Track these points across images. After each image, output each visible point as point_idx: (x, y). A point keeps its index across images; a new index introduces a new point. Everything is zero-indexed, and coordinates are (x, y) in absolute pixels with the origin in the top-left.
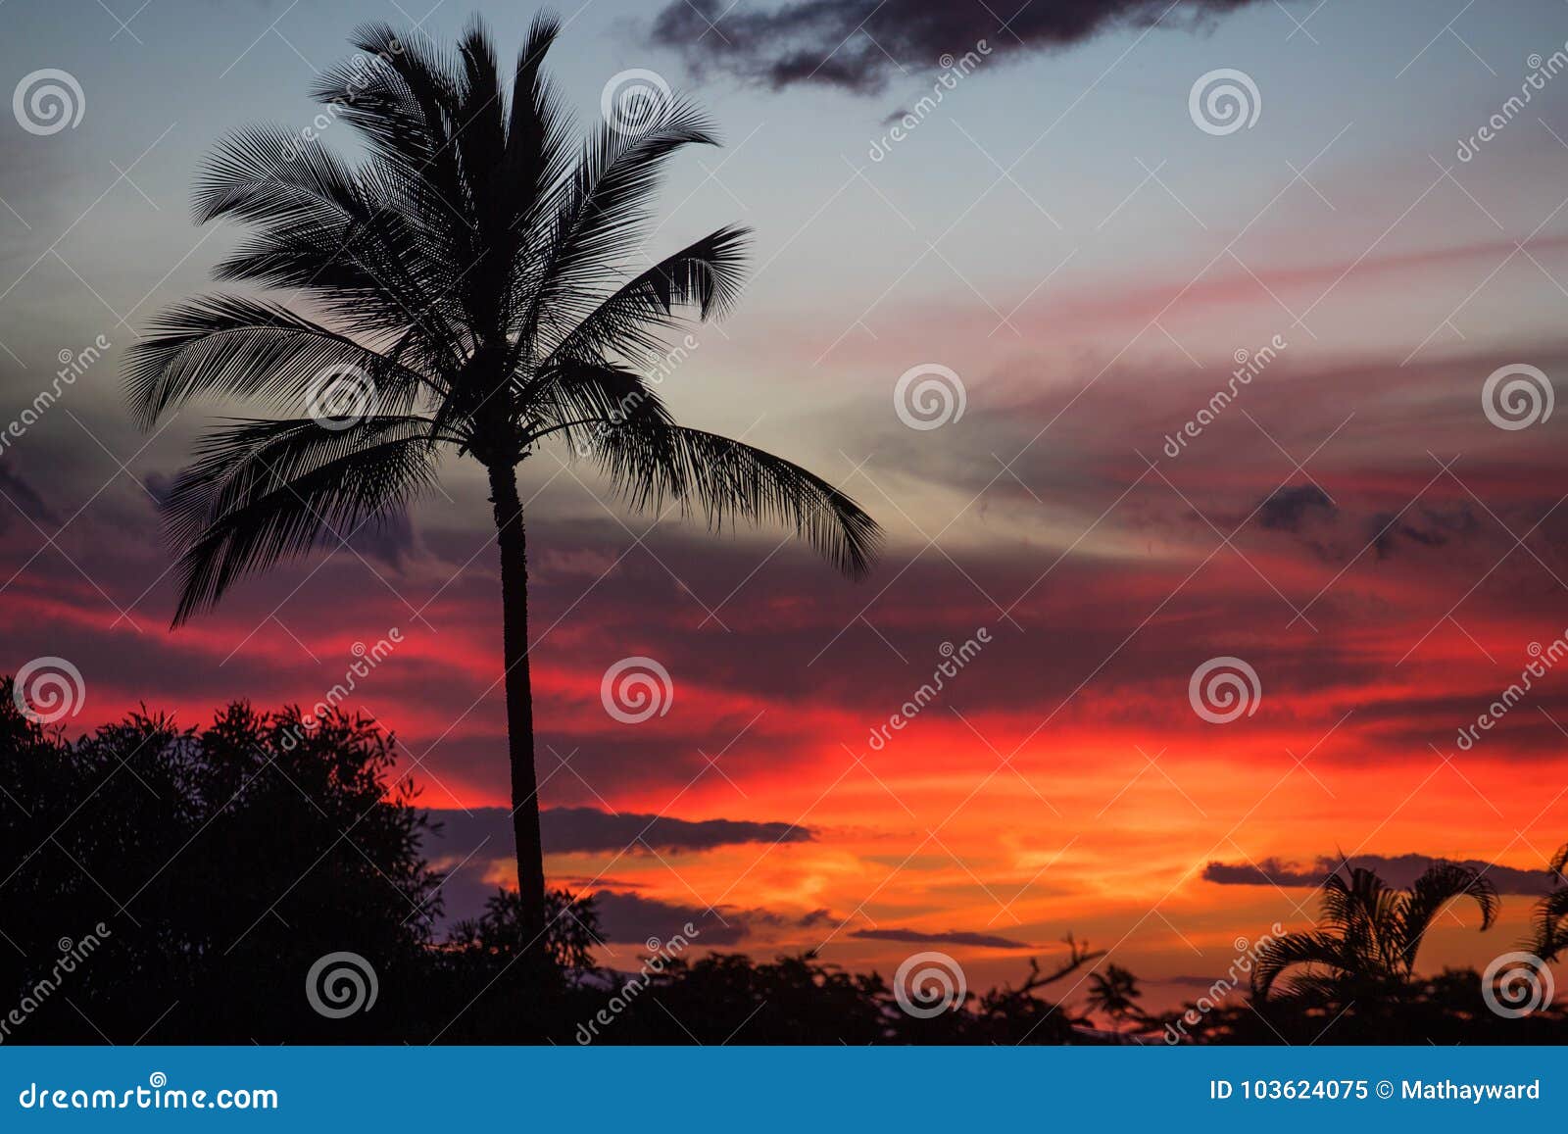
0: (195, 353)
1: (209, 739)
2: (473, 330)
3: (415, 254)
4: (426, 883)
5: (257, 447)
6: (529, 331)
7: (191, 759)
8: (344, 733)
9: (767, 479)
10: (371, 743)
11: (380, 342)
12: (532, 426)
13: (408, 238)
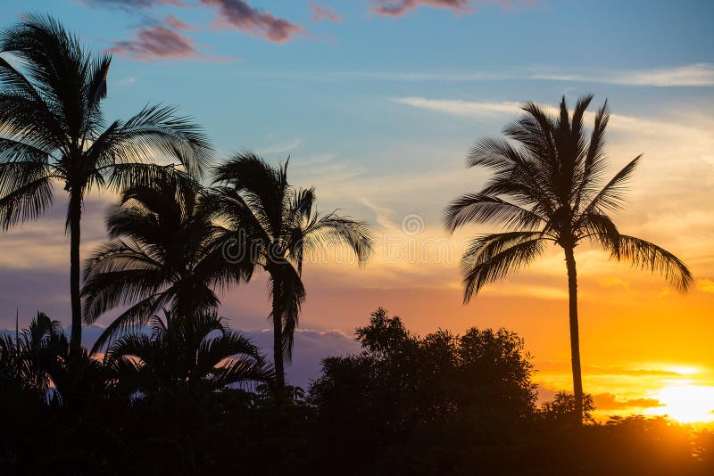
0: (466, 210)
1: (464, 339)
2: (558, 202)
3: (539, 176)
4: (533, 388)
5: (488, 243)
6: (578, 202)
7: (458, 345)
8: (506, 338)
9: (658, 254)
10: (517, 341)
11: (529, 207)
12: (579, 235)
13: (536, 171)
